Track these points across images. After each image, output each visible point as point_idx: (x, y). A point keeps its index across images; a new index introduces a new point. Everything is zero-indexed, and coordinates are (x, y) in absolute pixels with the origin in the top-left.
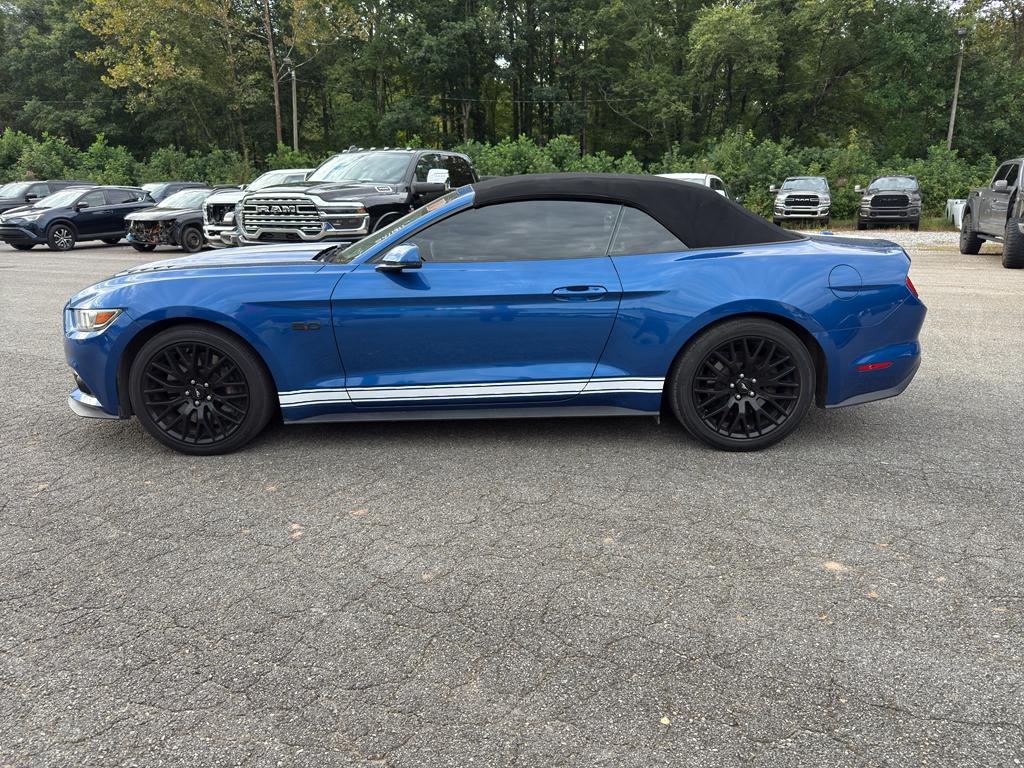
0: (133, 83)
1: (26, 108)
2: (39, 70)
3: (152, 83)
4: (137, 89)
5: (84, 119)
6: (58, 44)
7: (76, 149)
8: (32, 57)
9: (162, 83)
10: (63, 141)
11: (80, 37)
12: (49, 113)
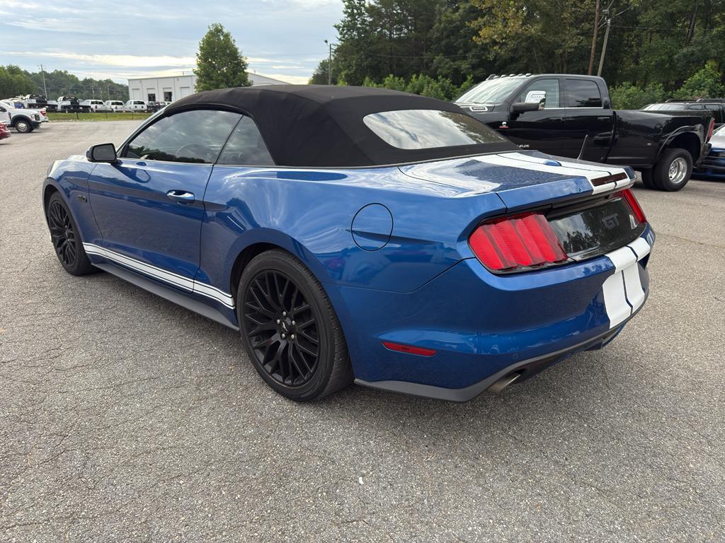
0: (493, 39)
1: (435, 61)
2: (448, 37)
3: (506, 38)
4: (495, 43)
5: (464, 66)
6: (460, 18)
7: (455, 86)
8: (445, 28)
9: (513, 38)
10: (448, 81)
11: (473, 12)
12: (447, 63)
